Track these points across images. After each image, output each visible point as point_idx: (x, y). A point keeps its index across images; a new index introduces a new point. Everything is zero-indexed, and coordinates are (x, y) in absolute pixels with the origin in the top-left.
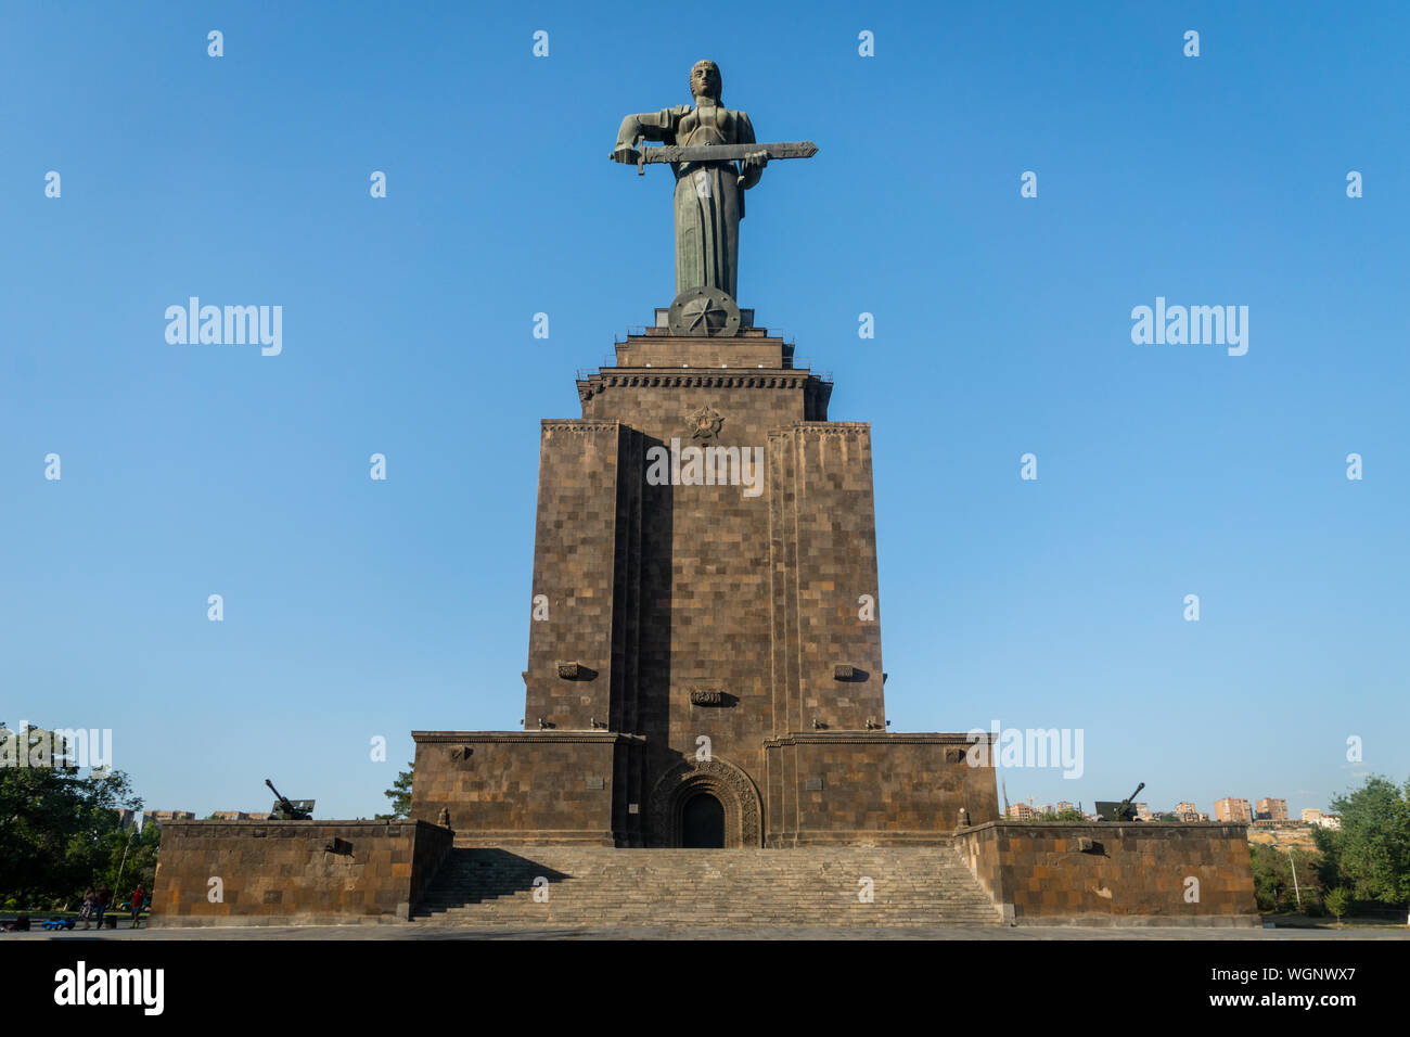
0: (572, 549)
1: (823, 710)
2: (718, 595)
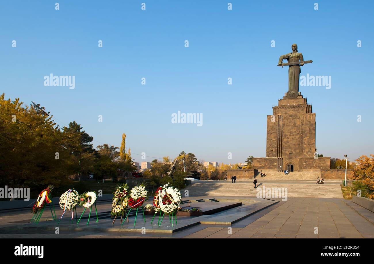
0: (272, 134)
1: (306, 154)
2: (293, 139)
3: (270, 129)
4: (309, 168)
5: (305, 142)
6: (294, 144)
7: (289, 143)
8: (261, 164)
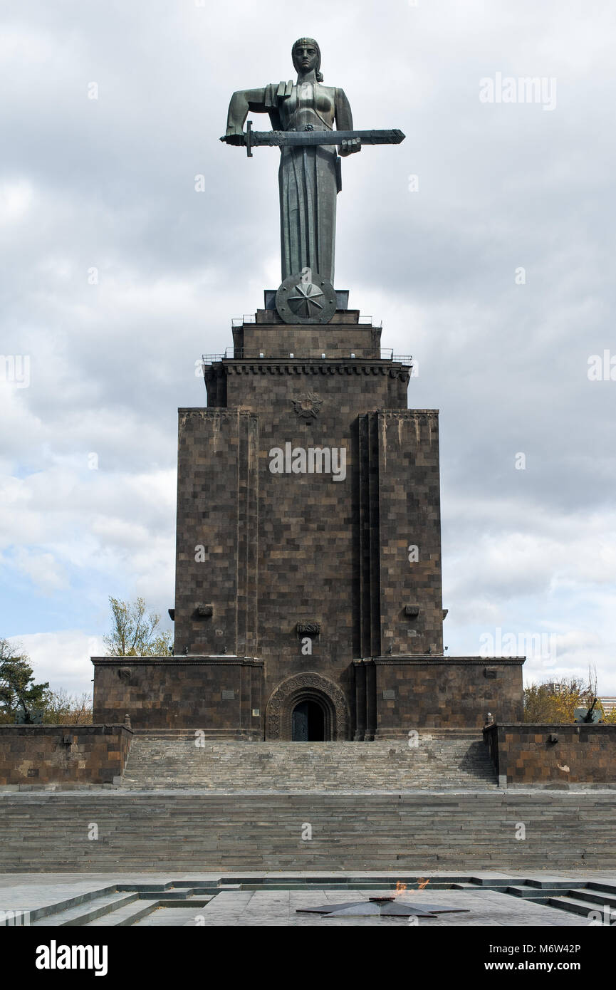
0: (205, 515)
1: (397, 639)
2: (319, 548)
3: (198, 489)
4: (416, 718)
5: (391, 571)
6: (328, 582)
7: (299, 575)
8: (142, 697)
